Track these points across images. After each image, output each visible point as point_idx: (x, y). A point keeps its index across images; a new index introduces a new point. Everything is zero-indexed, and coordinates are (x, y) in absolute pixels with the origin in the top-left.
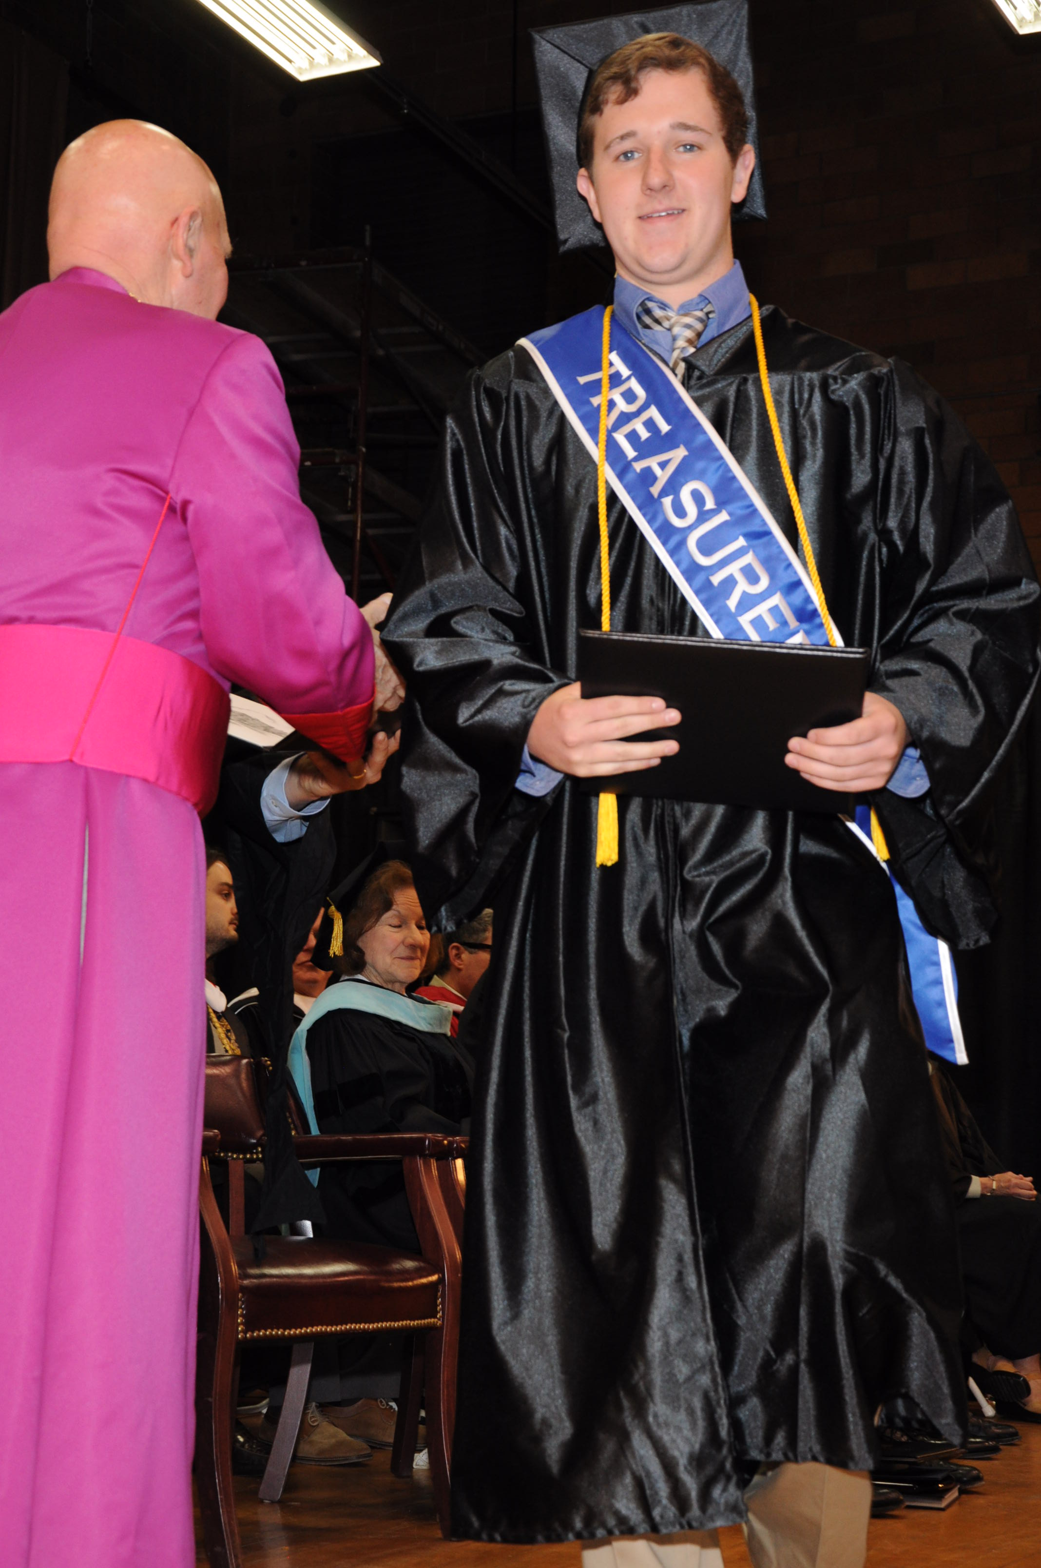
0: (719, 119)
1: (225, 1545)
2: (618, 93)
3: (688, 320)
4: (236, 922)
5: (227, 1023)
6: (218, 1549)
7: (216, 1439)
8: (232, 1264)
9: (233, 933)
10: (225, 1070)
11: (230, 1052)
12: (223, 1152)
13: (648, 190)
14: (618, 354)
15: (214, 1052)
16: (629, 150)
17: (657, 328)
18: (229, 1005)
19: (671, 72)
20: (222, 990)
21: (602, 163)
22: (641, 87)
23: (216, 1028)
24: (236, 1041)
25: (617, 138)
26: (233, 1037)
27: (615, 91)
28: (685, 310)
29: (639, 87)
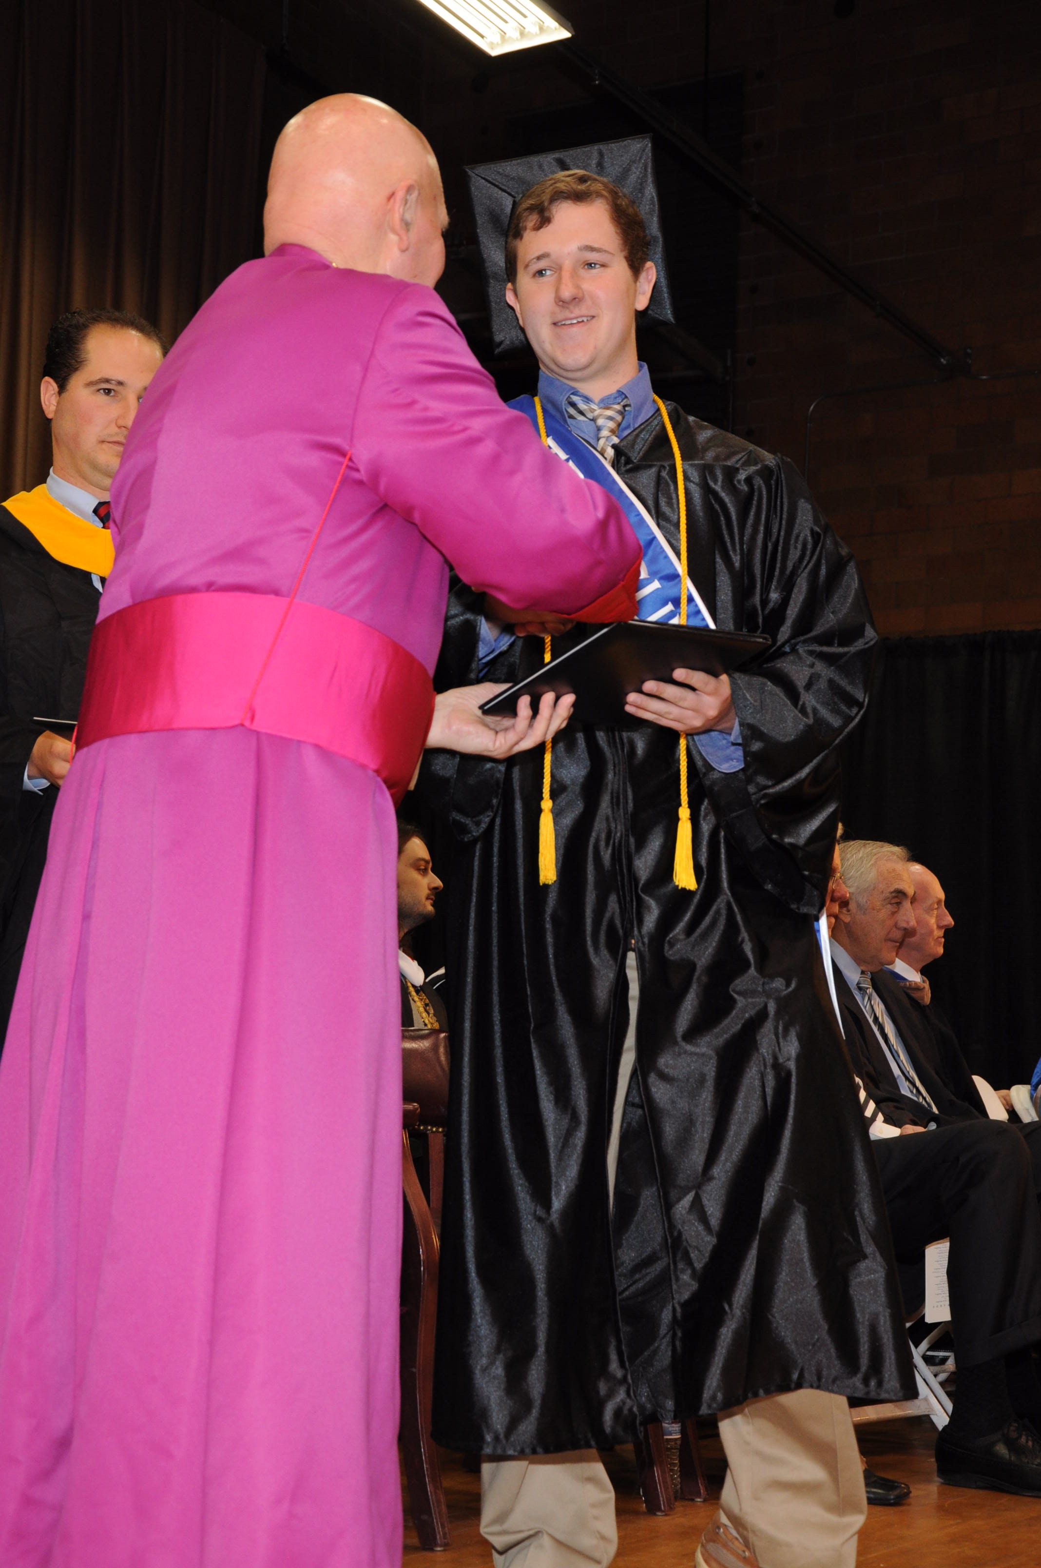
0: (621, 242)
1: (432, 1514)
2: (535, 221)
3: (609, 413)
4: (433, 897)
5: (425, 997)
6: (425, 1517)
7: (420, 1409)
8: (434, 1236)
9: (430, 908)
10: (423, 1045)
11: (429, 1026)
12: (423, 1125)
13: (561, 303)
14: (554, 439)
15: (413, 1026)
16: (544, 268)
17: (581, 418)
18: (427, 980)
19: (578, 203)
20: (420, 964)
21: (524, 279)
22: (553, 216)
23: (415, 1002)
24: (434, 1015)
25: (534, 259)
26: (432, 1011)
27: (532, 220)
28: (605, 403)
29: (552, 217)
